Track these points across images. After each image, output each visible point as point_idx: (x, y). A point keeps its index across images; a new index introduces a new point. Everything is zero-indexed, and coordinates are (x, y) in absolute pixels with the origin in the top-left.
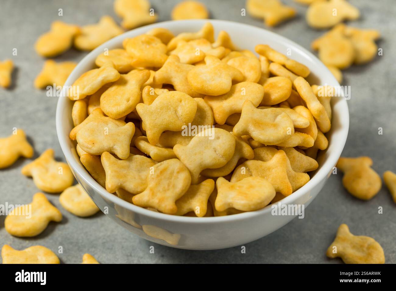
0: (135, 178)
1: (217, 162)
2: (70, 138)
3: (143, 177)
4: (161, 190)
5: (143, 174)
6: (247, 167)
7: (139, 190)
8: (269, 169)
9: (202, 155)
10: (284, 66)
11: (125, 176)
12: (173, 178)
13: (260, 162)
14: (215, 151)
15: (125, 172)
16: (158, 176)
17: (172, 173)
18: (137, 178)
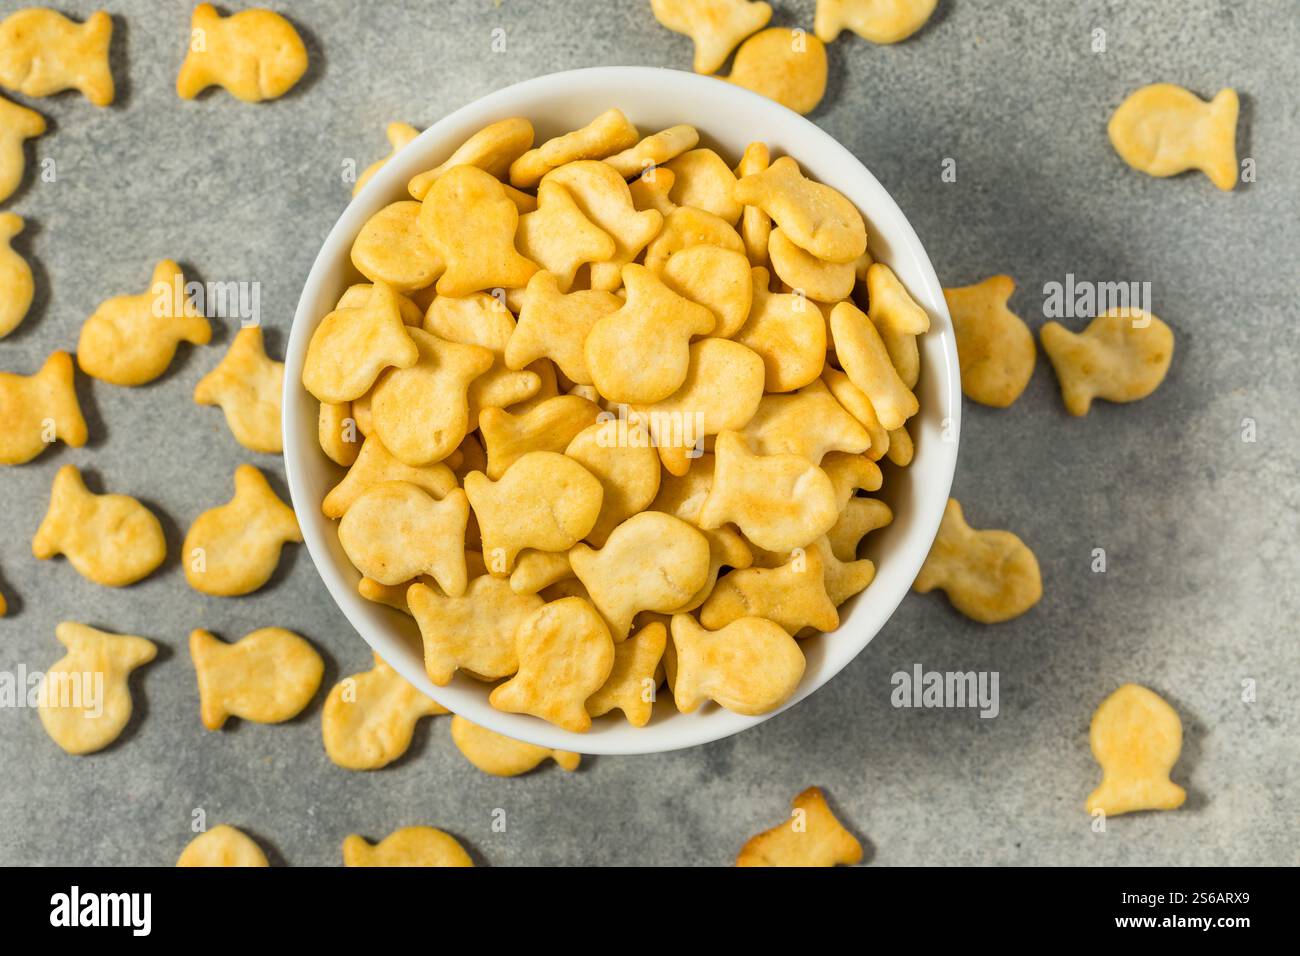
0: (489, 644)
1: (671, 603)
2: (323, 514)
3: (507, 635)
4: (551, 684)
5: (507, 625)
6: (736, 588)
7: (501, 673)
8: (785, 589)
9: (636, 585)
10: (805, 253)
11: (466, 644)
12: (575, 653)
13: (765, 575)
14: (665, 574)
15: (466, 631)
16: (539, 651)
17: (571, 642)
18: (493, 643)
